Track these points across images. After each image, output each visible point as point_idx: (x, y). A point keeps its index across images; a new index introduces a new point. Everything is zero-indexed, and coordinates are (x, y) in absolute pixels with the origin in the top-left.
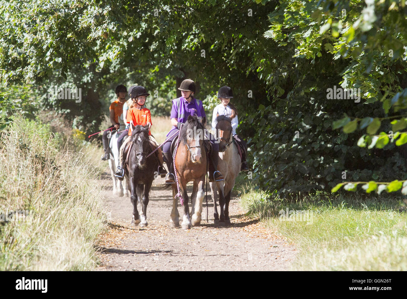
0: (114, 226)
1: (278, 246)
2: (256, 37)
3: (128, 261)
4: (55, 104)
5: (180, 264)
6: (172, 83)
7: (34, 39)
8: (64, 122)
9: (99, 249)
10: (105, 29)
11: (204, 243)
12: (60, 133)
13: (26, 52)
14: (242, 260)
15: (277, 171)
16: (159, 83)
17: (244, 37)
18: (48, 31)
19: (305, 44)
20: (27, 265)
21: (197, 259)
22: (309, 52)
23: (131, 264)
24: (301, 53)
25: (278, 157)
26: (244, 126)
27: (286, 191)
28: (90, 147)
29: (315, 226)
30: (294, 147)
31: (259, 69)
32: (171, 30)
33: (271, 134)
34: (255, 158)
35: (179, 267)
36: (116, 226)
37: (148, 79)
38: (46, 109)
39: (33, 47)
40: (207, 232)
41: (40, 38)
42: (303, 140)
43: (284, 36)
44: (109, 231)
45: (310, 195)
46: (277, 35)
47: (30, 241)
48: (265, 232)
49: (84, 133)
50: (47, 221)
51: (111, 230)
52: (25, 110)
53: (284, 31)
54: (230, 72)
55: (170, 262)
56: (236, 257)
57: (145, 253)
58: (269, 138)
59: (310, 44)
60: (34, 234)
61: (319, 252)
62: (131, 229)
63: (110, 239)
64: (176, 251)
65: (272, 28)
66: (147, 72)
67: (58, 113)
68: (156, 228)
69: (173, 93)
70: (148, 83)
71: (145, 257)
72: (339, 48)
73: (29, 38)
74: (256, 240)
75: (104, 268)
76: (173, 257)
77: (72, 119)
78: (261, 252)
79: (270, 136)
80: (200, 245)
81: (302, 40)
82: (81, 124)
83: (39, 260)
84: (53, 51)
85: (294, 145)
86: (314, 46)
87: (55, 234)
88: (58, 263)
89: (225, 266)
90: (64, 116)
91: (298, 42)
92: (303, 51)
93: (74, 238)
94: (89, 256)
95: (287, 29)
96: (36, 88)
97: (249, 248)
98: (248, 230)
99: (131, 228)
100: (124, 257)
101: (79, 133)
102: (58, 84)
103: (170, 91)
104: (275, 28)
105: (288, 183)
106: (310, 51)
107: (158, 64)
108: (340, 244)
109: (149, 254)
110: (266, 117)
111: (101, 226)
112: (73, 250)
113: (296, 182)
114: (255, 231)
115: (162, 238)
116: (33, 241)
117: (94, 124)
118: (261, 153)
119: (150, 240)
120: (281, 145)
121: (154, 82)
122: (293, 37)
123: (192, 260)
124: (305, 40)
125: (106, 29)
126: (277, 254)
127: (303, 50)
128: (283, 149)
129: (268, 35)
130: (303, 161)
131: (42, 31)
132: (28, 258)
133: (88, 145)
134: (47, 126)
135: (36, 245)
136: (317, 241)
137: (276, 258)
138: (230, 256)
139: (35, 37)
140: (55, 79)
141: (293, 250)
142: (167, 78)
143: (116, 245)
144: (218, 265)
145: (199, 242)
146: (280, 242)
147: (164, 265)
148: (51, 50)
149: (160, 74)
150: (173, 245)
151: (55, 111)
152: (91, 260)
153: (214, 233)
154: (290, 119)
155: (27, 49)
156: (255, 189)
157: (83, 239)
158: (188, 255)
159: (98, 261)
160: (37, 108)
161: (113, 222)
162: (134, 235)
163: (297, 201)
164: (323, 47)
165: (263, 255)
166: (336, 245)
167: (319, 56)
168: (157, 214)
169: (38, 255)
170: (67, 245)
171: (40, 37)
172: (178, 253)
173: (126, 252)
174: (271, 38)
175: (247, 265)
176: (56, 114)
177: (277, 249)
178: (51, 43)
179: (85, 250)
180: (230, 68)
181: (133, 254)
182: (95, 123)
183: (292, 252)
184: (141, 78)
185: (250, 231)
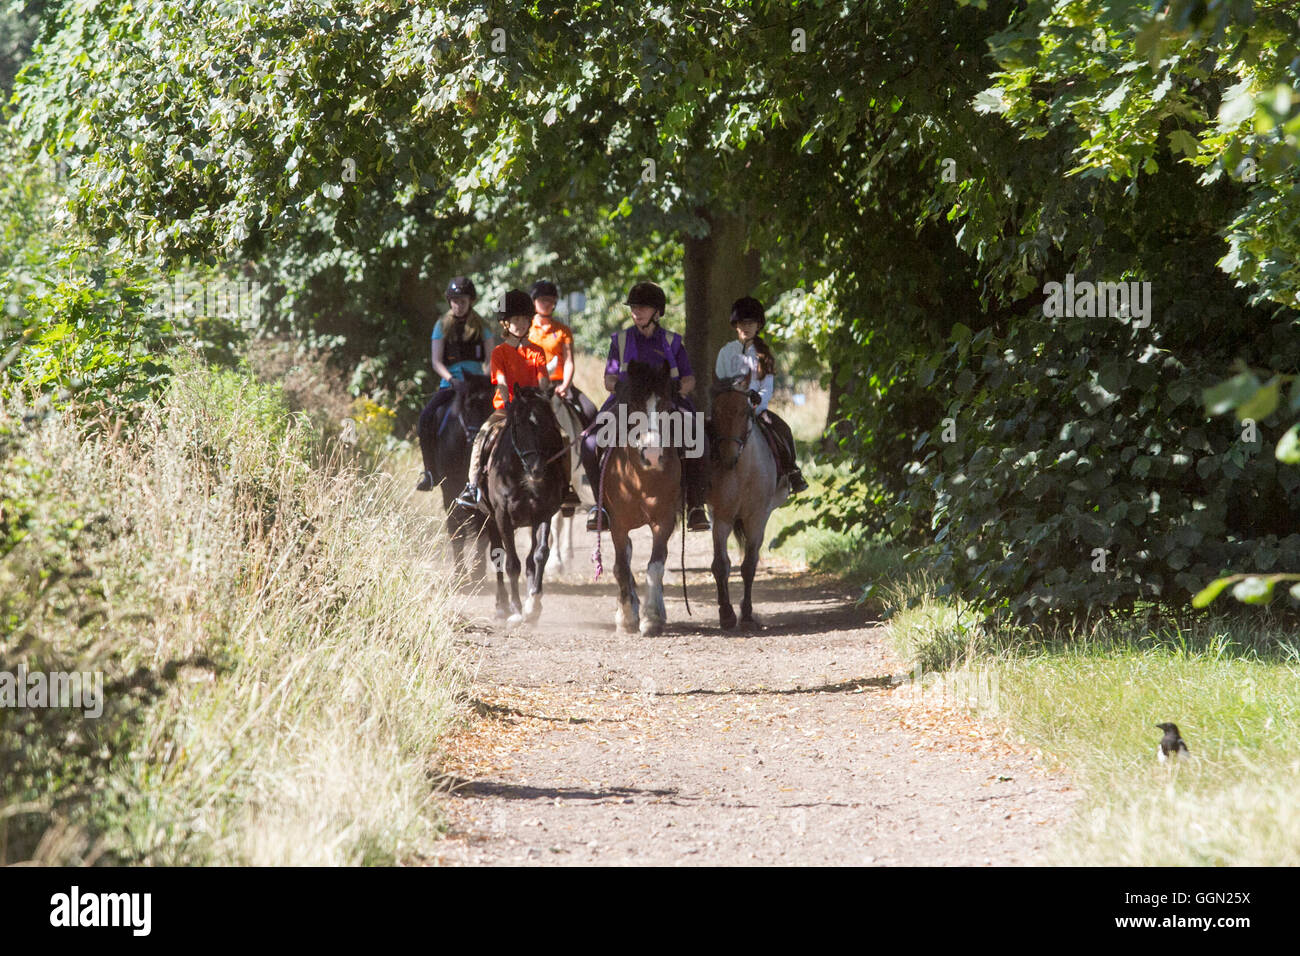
0: (488, 708)
1: (1014, 777)
2: (946, 108)
3: (535, 823)
4: (297, 319)
5: (701, 833)
6: (669, 254)
7: (242, 115)
8: (328, 377)
9: (444, 783)
10: (468, 82)
11: (777, 767)
12: (314, 412)
13: (220, 160)
14: (901, 822)
15: (1009, 538)
16: (628, 253)
17: (906, 109)
18: (284, 89)
19: (1107, 132)
20: (219, 832)
21: (756, 817)
22: (1118, 160)
23: (545, 830)
24: (1091, 160)
25: (1012, 491)
26: (902, 393)
27: (1039, 603)
28: (409, 456)
29: (1133, 715)
30: (1065, 461)
31: (953, 211)
32: (677, 88)
33: (990, 419)
34: (940, 496)
35: (700, 843)
36: (496, 708)
37: (593, 241)
38: (270, 335)
39: (240, 142)
40: (784, 730)
41: (261, 112)
42: (1094, 439)
43: (1039, 108)
44: (474, 725)
45: (1114, 614)
46: (1017, 104)
47: (227, 758)
48: (973, 733)
49: (391, 412)
50: (280, 693)
51: (478, 724)
52: (204, 338)
53: (1040, 91)
54: (859, 220)
55: (669, 825)
56: (879, 812)
57: (590, 795)
58: (985, 433)
59: (1120, 134)
60: (240, 733)
61: (1148, 796)
62: (545, 719)
63: (477, 752)
64: (686, 789)
65: (1001, 82)
66: (592, 218)
67: (308, 349)
68: (622, 717)
69: (674, 285)
70: (592, 254)
71: (590, 808)
72: (1216, 146)
73: (225, 111)
74: (943, 757)
75: (461, 842)
76: (677, 812)
77: (351, 368)
78: (961, 794)
79: (989, 425)
80: (766, 772)
81: (1097, 120)
82: (381, 384)
83: (255, 817)
84: (305, 154)
85: (1063, 456)
86: (1134, 138)
87: (305, 736)
88: (316, 825)
89: (845, 839)
90: (326, 355)
91: (1084, 125)
92: (1100, 156)
93: (364, 746)
94: (413, 805)
95: (1048, 84)
96: (239, 269)
97: (921, 783)
98: (915, 726)
99: (542, 715)
100: (522, 808)
101: (375, 411)
102: (306, 255)
103: (664, 279)
104: (1009, 81)
105: (1043, 576)
106: (1121, 157)
107: (628, 193)
108: (1215, 772)
109: (603, 799)
110: (974, 364)
111: (450, 707)
112: (364, 785)
113: (1070, 572)
114: (941, 728)
115: (641, 749)
116: (238, 755)
117: (418, 381)
118: (960, 479)
119: (604, 756)
120: (1023, 454)
121: (613, 250)
122: (1069, 111)
123: (740, 820)
124: (1106, 120)
125: (473, 83)
126: (1010, 803)
127: (1099, 151)
128: (1030, 468)
129: (986, 103)
130: (1093, 505)
131: (265, 88)
132: (222, 811)
133: (403, 452)
134: (274, 390)
135: (247, 769)
136: (1138, 762)
137: (1007, 814)
138: (862, 808)
139: (244, 109)
140: (298, 237)
141: (1063, 790)
142: (656, 238)
143: (496, 769)
144: (824, 836)
145: (761, 763)
146: (1019, 763)
147: (650, 836)
148: (299, 151)
149: (634, 224)
150: (679, 773)
151: (297, 343)
152: (421, 818)
153: (808, 734)
154: (1052, 372)
155: (222, 148)
156: (940, 596)
157: (396, 749)
158: (727, 804)
159: (440, 820)
160: (240, 332)
161: (487, 696)
162: (554, 738)
163: (1071, 633)
164: (1162, 141)
165: (967, 805)
166: (1199, 775)
167: (1150, 172)
168: (623, 672)
169: (253, 799)
170: (344, 768)
171: (259, 108)
172: (695, 797)
173: (529, 793)
174: (997, 115)
175: (917, 838)
176: (302, 349)
177: (1008, 788)
178: (300, 130)
179: (400, 784)
180: (857, 208)
181: (551, 801)
182: (423, 379)
183: (1060, 797)
184: (573, 236)
185: (922, 727)
